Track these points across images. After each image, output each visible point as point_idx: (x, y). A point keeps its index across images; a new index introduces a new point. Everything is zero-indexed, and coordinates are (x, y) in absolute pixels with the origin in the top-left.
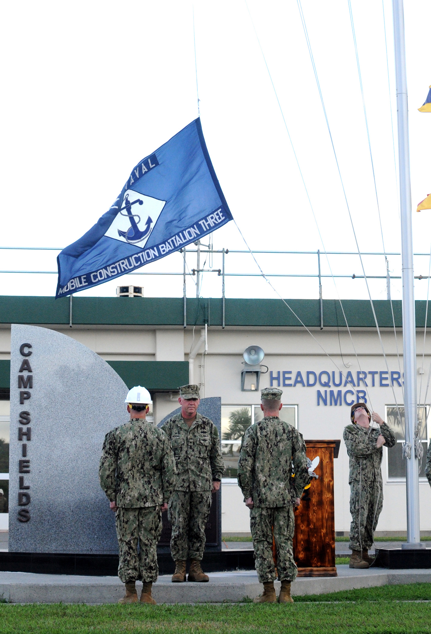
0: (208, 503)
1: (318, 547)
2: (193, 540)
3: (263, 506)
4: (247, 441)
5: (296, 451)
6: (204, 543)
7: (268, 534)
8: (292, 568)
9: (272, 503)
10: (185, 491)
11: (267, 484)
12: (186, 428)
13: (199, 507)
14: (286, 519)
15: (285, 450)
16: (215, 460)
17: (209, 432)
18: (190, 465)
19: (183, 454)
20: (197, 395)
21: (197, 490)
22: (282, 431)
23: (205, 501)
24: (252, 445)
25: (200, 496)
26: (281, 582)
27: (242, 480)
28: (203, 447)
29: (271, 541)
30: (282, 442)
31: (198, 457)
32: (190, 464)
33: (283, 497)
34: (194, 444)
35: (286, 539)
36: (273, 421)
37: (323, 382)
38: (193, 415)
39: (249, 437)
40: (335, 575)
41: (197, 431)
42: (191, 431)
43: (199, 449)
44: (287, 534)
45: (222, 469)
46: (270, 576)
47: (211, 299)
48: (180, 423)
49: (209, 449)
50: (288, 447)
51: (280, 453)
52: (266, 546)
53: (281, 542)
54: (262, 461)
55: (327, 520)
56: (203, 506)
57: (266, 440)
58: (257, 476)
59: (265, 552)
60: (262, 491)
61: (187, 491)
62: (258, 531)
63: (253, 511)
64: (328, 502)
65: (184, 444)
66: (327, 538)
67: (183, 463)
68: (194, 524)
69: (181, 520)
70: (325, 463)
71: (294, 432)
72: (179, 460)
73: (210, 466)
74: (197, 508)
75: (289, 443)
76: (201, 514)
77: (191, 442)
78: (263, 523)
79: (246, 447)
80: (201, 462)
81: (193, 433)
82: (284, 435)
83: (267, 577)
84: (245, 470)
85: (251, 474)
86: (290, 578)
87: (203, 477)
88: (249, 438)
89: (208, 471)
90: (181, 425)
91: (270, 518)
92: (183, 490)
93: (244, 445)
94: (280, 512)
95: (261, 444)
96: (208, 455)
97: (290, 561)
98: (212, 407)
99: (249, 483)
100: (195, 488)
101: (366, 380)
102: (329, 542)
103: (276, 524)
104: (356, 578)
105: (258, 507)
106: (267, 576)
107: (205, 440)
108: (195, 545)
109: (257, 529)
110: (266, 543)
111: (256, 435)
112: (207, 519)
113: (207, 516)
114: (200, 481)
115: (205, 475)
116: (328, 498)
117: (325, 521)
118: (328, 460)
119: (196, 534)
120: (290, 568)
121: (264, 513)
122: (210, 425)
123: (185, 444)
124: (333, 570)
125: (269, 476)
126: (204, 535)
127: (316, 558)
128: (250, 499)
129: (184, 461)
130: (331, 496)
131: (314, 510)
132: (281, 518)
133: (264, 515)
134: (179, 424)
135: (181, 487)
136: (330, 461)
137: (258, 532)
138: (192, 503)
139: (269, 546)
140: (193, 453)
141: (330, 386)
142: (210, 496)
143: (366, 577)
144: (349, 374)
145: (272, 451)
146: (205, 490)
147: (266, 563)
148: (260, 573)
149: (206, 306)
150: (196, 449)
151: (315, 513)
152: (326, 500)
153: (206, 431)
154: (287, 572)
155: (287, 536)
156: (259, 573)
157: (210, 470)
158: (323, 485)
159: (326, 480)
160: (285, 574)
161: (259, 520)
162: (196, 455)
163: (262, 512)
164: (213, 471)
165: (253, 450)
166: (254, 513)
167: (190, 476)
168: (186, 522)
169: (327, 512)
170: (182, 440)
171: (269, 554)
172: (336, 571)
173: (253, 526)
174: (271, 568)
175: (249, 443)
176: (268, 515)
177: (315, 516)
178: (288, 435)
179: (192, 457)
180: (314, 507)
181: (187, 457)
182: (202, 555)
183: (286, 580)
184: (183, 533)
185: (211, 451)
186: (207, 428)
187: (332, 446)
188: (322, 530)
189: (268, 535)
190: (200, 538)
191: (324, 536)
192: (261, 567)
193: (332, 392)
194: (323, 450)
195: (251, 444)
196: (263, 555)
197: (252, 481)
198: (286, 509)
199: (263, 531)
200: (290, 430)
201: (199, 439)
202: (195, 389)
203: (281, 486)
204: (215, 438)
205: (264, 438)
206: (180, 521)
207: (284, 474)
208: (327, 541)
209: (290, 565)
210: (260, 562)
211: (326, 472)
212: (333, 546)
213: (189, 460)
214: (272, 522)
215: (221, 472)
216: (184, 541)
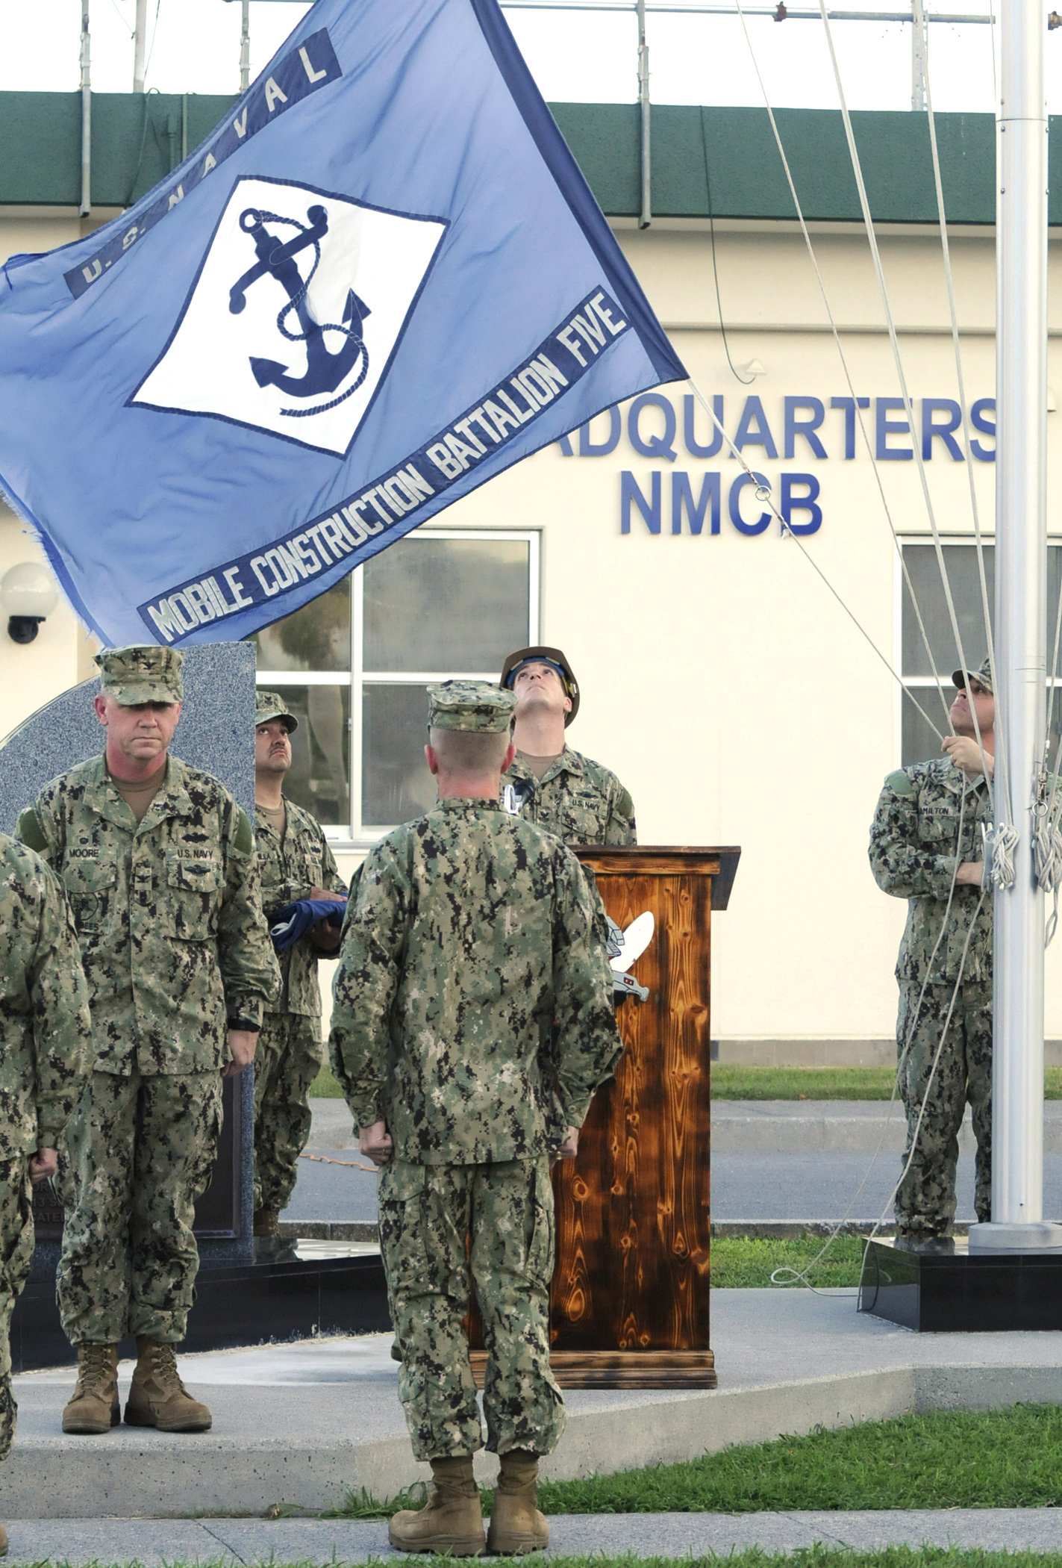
0: (210, 1121)
1: (641, 1272)
2: (149, 1263)
3: (435, 1157)
4: (370, 899)
5: (568, 943)
6: (192, 1276)
7: (451, 1267)
8: (546, 1402)
9: (473, 1146)
10: (116, 1072)
11: (451, 1072)
12: (127, 821)
13: (173, 1135)
14: (521, 1212)
15: (524, 934)
16: (240, 947)
17: (218, 838)
18: (141, 970)
19: (111, 928)
20: (170, 690)
21: (166, 1071)
22: (514, 859)
23: (196, 1113)
24: (390, 914)
25: (175, 1092)
26: (501, 1456)
27: (348, 1055)
28: (191, 900)
29: (463, 1295)
30: (512, 904)
31: (172, 939)
32: (140, 964)
33: (515, 1122)
34: (155, 885)
35: (520, 1289)
36: (476, 816)
37: (645, 436)
38: (154, 767)
39: (378, 880)
40: (707, 1382)
41: (170, 833)
42: (143, 834)
43: (176, 906)
44: (525, 1270)
45: (266, 983)
46: (457, 1436)
47: (193, 98)
48: (101, 798)
49: (216, 905)
50: (539, 926)
51: (504, 950)
52: (442, 1316)
53: (504, 1302)
54: (431, 980)
55: (679, 1166)
56: (192, 1132)
57: (451, 897)
58: (413, 1038)
59: (438, 1341)
60: (431, 1100)
61: (127, 1072)
62: (413, 1255)
63: (391, 1176)
64: (685, 1096)
65: (114, 886)
66: (679, 1235)
67: (112, 961)
68: (151, 1202)
69: (100, 1190)
70: (675, 936)
71: (562, 865)
72: (95, 950)
73: (217, 971)
74: (164, 1140)
75: (542, 909)
76: (181, 1162)
77: (143, 879)
78: (430, 1225)
79: (367, 923)
80: (186, 958)
81: (154, 843)
82: (520, 874)
83: (445, 1438)
84: (361, 1017)
85: (385, 1028)
86: (538, 1443)
87: (190, 1019)
88: (381, 886)
89: (210, 991)
90: (106, 808)
91: (461, 1205)
92: (108, 1069)
93: (358, 916)
94: (501, 1180)
95: (428, 909)
96: (211, 930)
97: (538, 1376)
98: (218, 682)
99: (375, 1066)
100: (160, 1064)
101: (820, 433)
102: (684, 1253)
103: (481, 1230)
104: (792, 1388)
105: (413, 1162)
106: (447, 1433)
107: (200, 871)
108: (155, 1282)
109: (409, 1249)
110: (441, 1303)
111: (410, 872)
112: (203, 1180)
113: (206, 1171)
114: (177, 1035)
115: (197, 1010)
116: (685, 1076)
117: (671, 1171)
118: (688, 929)
119: (162, 1241)
120: (536, 1402)
121: (437, 1185)
122: (222, 807)
123: (122, 885)
124: (701, 1363)
125: (459, 1037)
126: (190, 1244)
127: (632, 1315)
128: (378, 1128)
129: (114, 956)
130: (698, 1072)
131: (628, 1125)
132: (501, 1205)
133: (438, 1196)
134: (98, 805)
135: (103, 1055)
136: (698, 931)
137: (412, 1260)
138: (147, 1120)
139: (454, 1316)
140: (151, 923)
141: (672, 457)
142: (216, 1093)
143: (831, 1385)
144: (753, 408)
145: (470, 940)
146: (199, 1068)
147: (441, 1383)
148: (420, 1422)
149: (172, 127)
150: (162, 907)
151: (635, 1137)
152: (679, 1086)
153: (203, 832)
154: (525, 1420)
155: (522, 1277)
156: (415, 1424)
157: (218, 985)
158: (667, 1026)
159: (679, 1007)
160: (518, 1426)
161: (417, 1214)
162: (164, 932)
163: (427, 1183)
164: (228, 987)
165: (394, 933)
166: (394, 1185)
167: (140, 1013)
168: (120, 1194)
169: (679, 1134)
170: (107, 870)
171: (455, 1347)
172: (713, 1366)
173: (392, 1237)
174: (463, 1404)
175: (378, 910)
176: (454, 1193)
177: (631, 1148)
178: (537, 874)
179: (148, 938)
180: (628, 1112)
181: (127, 936)
182: (185, 1320)
183: (519, 1449)
184: (106, 1237)
185: (222, 911)
186: (211, 820)
187: (706, 869)
188: (660, 1206)
189: (453, 1273)
190: (176, 1254)
191: (668, 1228)
192: (422, 1398)
193: (680, 481)
194: (669, 886)
195: (385, 910)
196: (430, 1352)
197: (386, 1057)
198: (523, 1169)
199: (431, 1258)
200: (545, 856)
201: (175, 867)
202: (163, 664)
203: (506, 1078)
204: (239, 861)
205: (443, 888)
206: (95, 1191)
207: (516, 1030)
208: (678, 1249)
209: (535, 1390)
210: (418, 1379)
211: (681, 974)
212: (702, 1268)
213: (134, 948)
214: (466, 1221)
215: (260, 994)
216: (112, 1268)
